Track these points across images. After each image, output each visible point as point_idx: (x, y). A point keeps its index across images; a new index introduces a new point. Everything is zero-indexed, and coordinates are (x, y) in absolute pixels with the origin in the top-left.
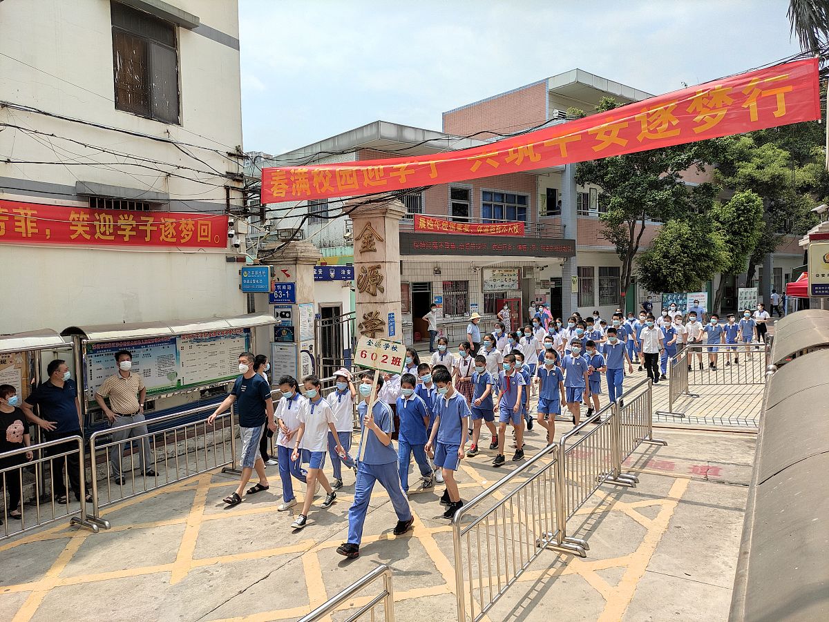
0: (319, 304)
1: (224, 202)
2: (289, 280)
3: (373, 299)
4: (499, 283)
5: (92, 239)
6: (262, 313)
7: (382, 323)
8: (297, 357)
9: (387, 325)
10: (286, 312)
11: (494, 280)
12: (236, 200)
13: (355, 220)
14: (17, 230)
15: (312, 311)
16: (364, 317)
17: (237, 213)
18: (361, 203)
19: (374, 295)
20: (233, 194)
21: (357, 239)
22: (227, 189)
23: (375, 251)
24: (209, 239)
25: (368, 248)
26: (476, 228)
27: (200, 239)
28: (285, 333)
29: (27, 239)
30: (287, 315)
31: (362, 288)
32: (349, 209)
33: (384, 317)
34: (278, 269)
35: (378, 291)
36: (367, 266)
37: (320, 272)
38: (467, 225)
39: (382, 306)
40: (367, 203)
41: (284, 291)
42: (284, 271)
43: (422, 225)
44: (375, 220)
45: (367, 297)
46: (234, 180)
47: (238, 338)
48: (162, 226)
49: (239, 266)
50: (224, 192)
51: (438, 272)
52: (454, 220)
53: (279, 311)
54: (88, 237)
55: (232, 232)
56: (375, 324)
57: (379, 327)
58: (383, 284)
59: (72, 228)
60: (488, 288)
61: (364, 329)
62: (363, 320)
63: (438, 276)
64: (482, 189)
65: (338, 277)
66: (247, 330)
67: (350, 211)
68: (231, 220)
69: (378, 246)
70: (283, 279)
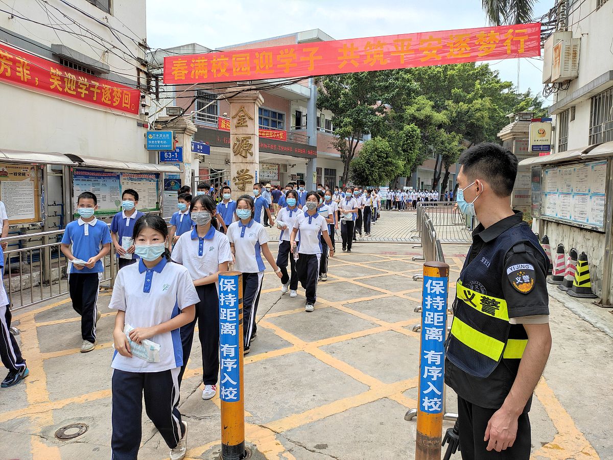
1: (136, 80)
2: (180, 146)
3: (245, 160)
5: (61, 93)
7: (251, 177)
9: (254, 179)
12: (143, 81)
13: (232, 104)
14: (18, 74)
15: (190, 170)
18: (244, 90)
19: (245, 157)
20: (142, 75)
21: (233, 117)
22: (139, 70)
23: (247, 126)
24: (128, 106)
25: (241, 124)
27: (124, 105)
28: (174, 184)
29: (23, 82)
31: (236, 152)
33: (252, 173)
35: (248, 155)
36: (241, 137)
39: (251, 165)
40: (248, 90)
41: (173, 153)
44: (247, 104)
45: (240, 158)
46: (141, 64)
47: (152, 182)
48: (103, 91)
49: (144, 131)
50: (136, 71)
54: (61, 89)
55: (144, 103)
56: (246, 178)
58: (252, 150)
59: (51, 80)
61: (237, 181)
62: (236, 175)
66: (156, 173)
67: (233, 96)
68: (143, 94)
69: (249, 123)
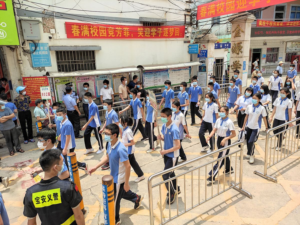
0: (215, 58)
2: (205, 49)
3: (238, 56)
4: (294, 48)
5: (144, 37)
6: (195, 61)
7: (240, 65)
8: (207, 77)
9: (242, 66)
10: (203, 61)
11: (292, 47)
12: (188, 20)
13: (233, 24)
14: (124, 35)
15: (213, 60)
16: (233, 63)
17: (188, 24)
18: (236, 17)
19: (238, 54)
20: (187, 17)
21: (233, 32)
22: (185, 15)
23: (240, 36)
24: (178, 35)
25: (237, 35)
26: (286, 24)
27: (176, 35)
28: (203, 68)
29: (127, 37)
30: (204, 62)
31: (233, 51)
32: (231, 20)
33: (241, 63)
34: (201, 45)
35: (240, 53)
36: (236, 42)
37: (217, 45)
38: (282, 23)
39: (241, 58)
40: (239, 17)
41: (203, 53)
42: (204, 46)
43: (260, 24)
44: (241, 23)
45: (235, 55)
46: (188, 12)
47: (187, 70)
48: (164, 31)
49: (188, 44)
50: (184, 16)
51: (265, 44)
52: (275, 20)
53: (201, 60)
55: (186, 32)
56: (238, 65)
57: (239, 67)
58: (242, 50)
59: (138, 33)
60: (288, 51)
61: (233, 67)
62: (233, 64)
63: (265, 46)
64: (291, 5)
65: (223, 47)
66: (190, 67)
67: (231, 21)
68: (186, 27)
69: (241, 34)
70: (203, 49)
